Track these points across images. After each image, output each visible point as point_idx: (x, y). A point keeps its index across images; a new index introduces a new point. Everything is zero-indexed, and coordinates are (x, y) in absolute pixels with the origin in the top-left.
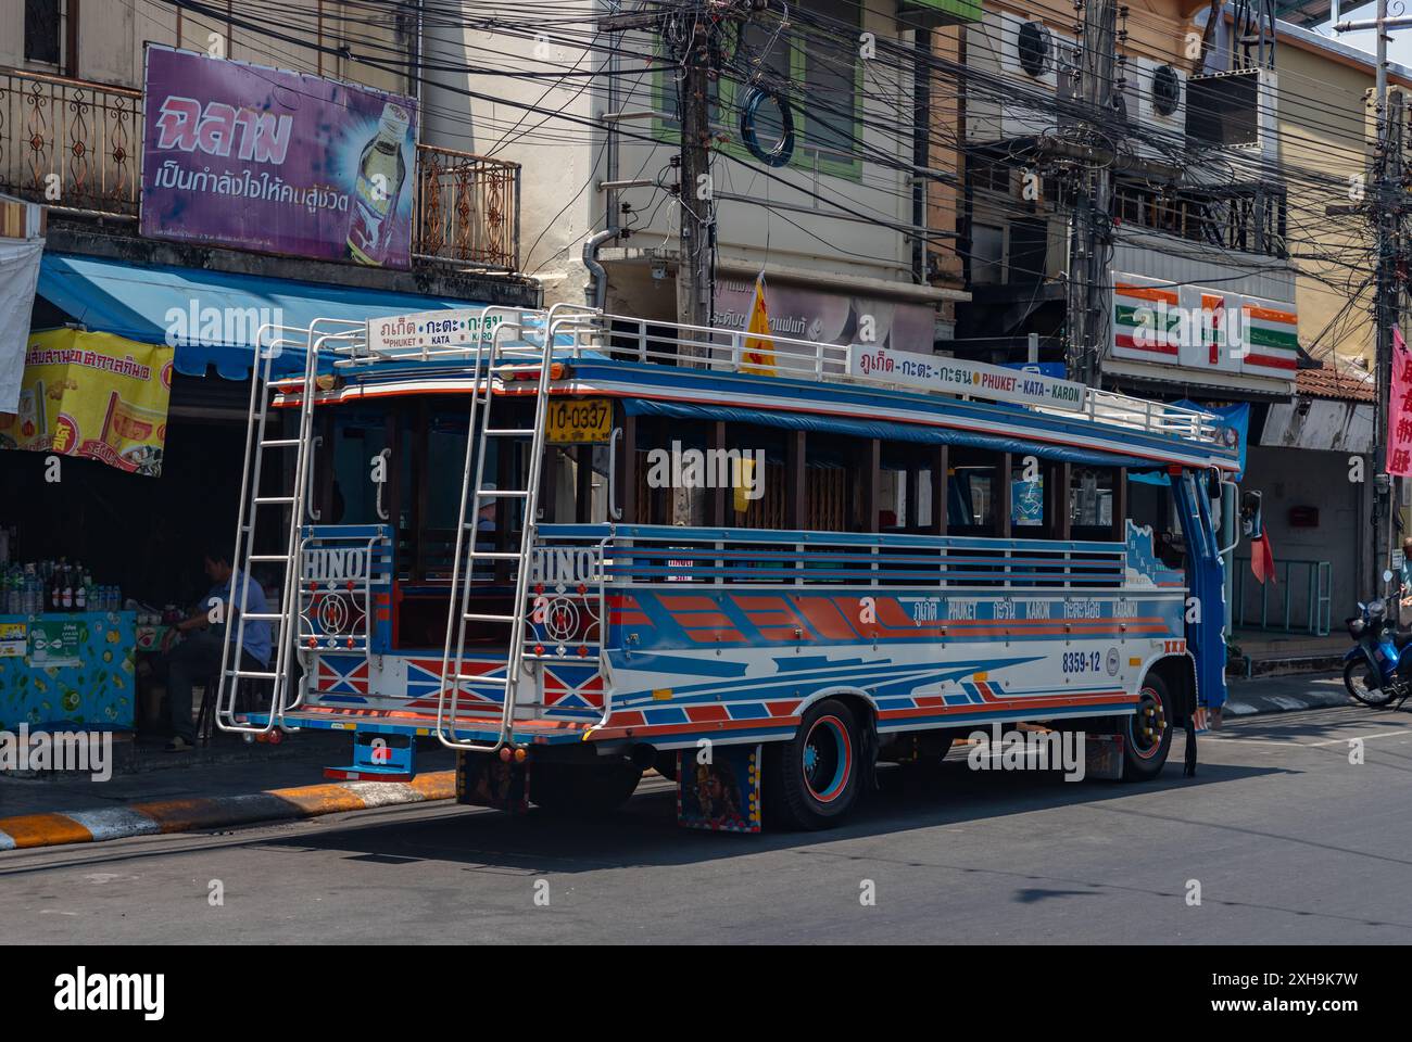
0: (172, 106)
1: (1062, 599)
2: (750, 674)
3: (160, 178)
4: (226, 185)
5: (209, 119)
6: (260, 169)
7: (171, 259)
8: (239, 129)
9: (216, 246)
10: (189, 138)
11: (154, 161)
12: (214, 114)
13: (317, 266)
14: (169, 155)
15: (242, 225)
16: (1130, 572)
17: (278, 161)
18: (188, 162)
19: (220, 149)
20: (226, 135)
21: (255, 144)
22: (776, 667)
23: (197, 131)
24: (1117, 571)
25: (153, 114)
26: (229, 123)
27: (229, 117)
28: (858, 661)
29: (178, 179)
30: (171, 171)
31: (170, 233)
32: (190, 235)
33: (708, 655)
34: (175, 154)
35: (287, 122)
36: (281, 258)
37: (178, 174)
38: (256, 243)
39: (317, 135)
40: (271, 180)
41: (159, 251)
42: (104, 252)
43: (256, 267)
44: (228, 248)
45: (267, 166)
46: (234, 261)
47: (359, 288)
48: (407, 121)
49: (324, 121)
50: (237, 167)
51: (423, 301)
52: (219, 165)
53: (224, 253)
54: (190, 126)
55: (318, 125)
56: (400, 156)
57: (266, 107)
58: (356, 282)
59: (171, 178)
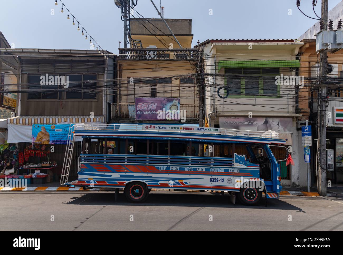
0: (139, 105)
1: (210, 168)
2: (112, 177)
3: (138, 113)
4: (146, 113)
5: (144, 105)
6: (151, 110)
7: (138, 122)
8: (148, 106)
9: (144, 120)
10: (141, 108)
11: (137, 111)
12: (145, 105)
13: (161, 121)
14: (138, 110)
15: (149, 117)
16: (235, 163)
17: (154, 109)
18: (141, 111)
19: (145, 109)
20: (146, 107)
21: (151, 108)
22: (120, 176)
23: (142, 107)
24: (232, 163)
25: (136, 106)
26: (147, 106)
27: (147, 105)
28: (143, 176)
29: (140, 113)
30: (139, 112)
31: (139, 119)
32: (141, 119)
33: (103, 173)
34: (139, 110)
35: (156, 104)
36: (155, 121)
37: (140, 112)
38: (151, 119)
39: (161, 105)
40: (153, 111)
41: (136, 122)
42: (128, 122)
43: (151, 122)
44: (146, 120)
45: (153, 110)
46: (147, 122)
47: (169, 124)
48: (178, 102)
49: (162, 103)
50: (148, 111)
51: (181, 124)
52: (145, 111)
53: (146, 121)
54: (141, 107)
55: (161, 104)
56: (177, 106)
57: (153, 103)
58: (168, 123)
59: (139, 113)
